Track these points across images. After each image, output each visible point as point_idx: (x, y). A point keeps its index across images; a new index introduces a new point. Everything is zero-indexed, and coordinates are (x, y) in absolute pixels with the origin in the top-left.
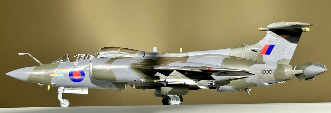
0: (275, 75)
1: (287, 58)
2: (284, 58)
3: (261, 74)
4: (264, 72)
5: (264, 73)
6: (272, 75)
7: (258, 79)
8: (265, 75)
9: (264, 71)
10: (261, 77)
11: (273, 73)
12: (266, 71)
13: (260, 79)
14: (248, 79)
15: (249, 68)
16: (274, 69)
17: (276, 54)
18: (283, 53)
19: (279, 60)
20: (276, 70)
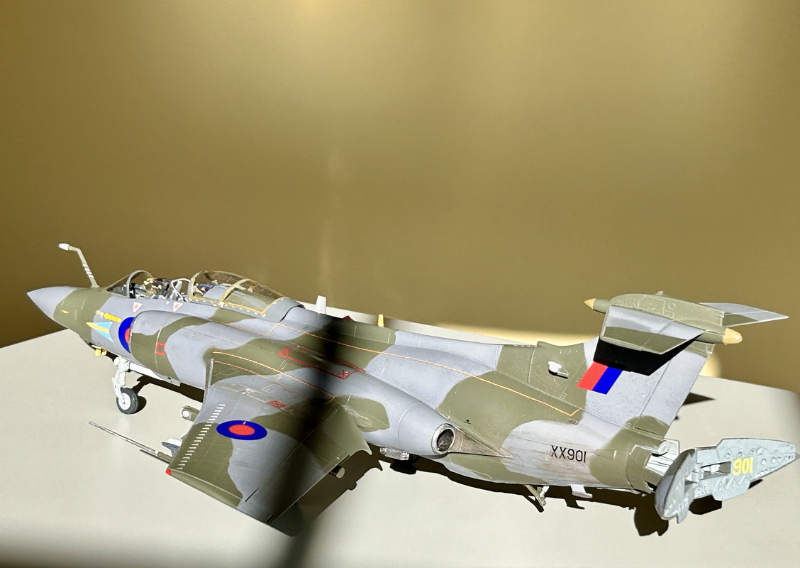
0: (595, 470)
1: (658, 416)
3: (548, 458)
4: (559, 452)
5: (558, 456)
6: (584, 468)
7: (540, 468)
8: (560, 463)
9: (559, 448)
10: (548, 465)
11: (587, 462)
12: (567, 451)
13: (547, 470)
14: (508, 462)
15: (514, 430)
16: (595, 449)
17: (626, 397)
18: (647, 397)
19: (635, 419)
20: (600, 455)
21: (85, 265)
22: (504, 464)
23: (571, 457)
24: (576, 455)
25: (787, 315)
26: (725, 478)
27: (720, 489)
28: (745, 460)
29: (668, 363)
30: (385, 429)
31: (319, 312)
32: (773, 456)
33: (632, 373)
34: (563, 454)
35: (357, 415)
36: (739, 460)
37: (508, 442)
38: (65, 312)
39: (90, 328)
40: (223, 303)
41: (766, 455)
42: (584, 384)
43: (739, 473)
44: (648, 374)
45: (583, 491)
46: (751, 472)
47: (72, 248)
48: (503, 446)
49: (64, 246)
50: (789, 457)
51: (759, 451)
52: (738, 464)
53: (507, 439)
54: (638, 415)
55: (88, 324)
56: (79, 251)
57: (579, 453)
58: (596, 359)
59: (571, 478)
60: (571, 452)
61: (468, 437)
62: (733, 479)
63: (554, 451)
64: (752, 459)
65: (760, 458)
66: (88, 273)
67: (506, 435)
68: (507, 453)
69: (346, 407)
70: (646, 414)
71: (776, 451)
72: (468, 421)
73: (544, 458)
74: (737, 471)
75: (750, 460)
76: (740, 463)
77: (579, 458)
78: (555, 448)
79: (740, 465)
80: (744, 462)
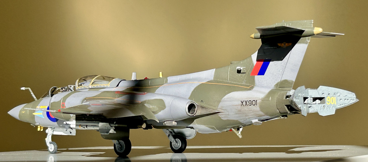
0: (262, 108)
1: (288, 79)
2: (286, 80)
3: (239, 107)
4: (244, 103)
5: (244, 105)
6: (257, 108)
7: (237, 114)
8: (246, 108)
9: (244, 102)
10: (240, 111)
11: (258, 105)
12: (248, 102)
13: (240, 114)
14: (222, 115)
15: (223, 98)
16: (261, 98)
17: (273, 74)
18: (282, 71)
19: (278, 83)
20: (263, 100)
21: (32, 93)
22: (220, 116)
23: (250, 104)
24: (252, 103)
25: (344, 34)
26: (323, 105)
27: (322, 110)
28: (332, 98)
29: (290, 52)
30: (164, 109)
31: (133, 80)
32: (345, 98)
33: (274, 62)
34: (246, 104)
35: (151, 107)
36: (329, 97)
37: (221, 105)
38: (23, 112)
39: (34, 115)
40: (91, 86)
41: (341, 97)
42: (253, 74)
43: (330, 103)
44: (282, 60)
45: (258, 121)
46: (335, 104)
47: (26, 88)
48: (219, 107)
49: (23, 88)
50: (353, 100)
51: (338, 95)
52: (329, 99)
53: (220, 103)
54: (279, 81)
55: (33, 114)
56: (29, 89)
57: (254, 101)
58: (258, 60)
59: (251, 115)
60: (250, 102)
61: (203, 107)
62: (327, 106)
63: (242, 103)
64: (335, 98)
65: (339, 98)
66: (33, 96)
67: (219, 102)
68: (221, 110)
69: (146, 105)
70: (283, 79)
71: (346, 96)
72: (202, 101)
73: (238, 108)
74: (329, 102)
75: (334, 99)
76: (330, 99)
77: (254, 104)
78: (242, 102)
79: (330, 100)
80: (331, 99)
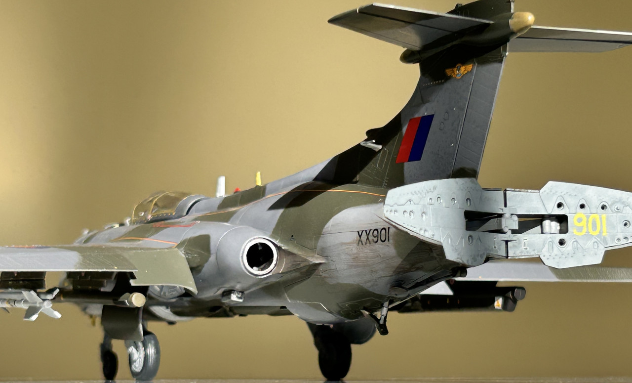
2: (461, 169)
3: (354, 249)
4: (364, 238)
5: (364, 243)
6: (390, 249)
7: (352, 267)
8: (367, 251)
9: (364, 233)
10: (356, 258)
11: (391, 241)
12: (372, 232)
14: (324, 270)
15: (326, 226)
17: (438, 155)
18: (456, 144)
22: (324, 275)
24: (380, 235)
26: (559, 236)
28: (593, 216)
30: (208, 260)
31: (218, 196)
34: (368, 238)
35: (190, 255)
36: (581, 215)
40: (151, 216)
41: (629, 214)
46: (605, 234)
48: (317, 249)
51: (616, 208)
52: (580, 220)
53: (320, 240)
54: (450, 173)
57: (383, 231)
60: (376, 233)
61: (288, 253)
63: (360, 236)
64: (604, 216)
65: (619, 218)
70: (457, 167)
72: (293, 236)
73: (351, 250)
74: (580, 229)
75: (601, 219)
76: (585, 219)
77: (383, 239)
78: (360, 234)
79: (584, 223)
80: (590, 220)
